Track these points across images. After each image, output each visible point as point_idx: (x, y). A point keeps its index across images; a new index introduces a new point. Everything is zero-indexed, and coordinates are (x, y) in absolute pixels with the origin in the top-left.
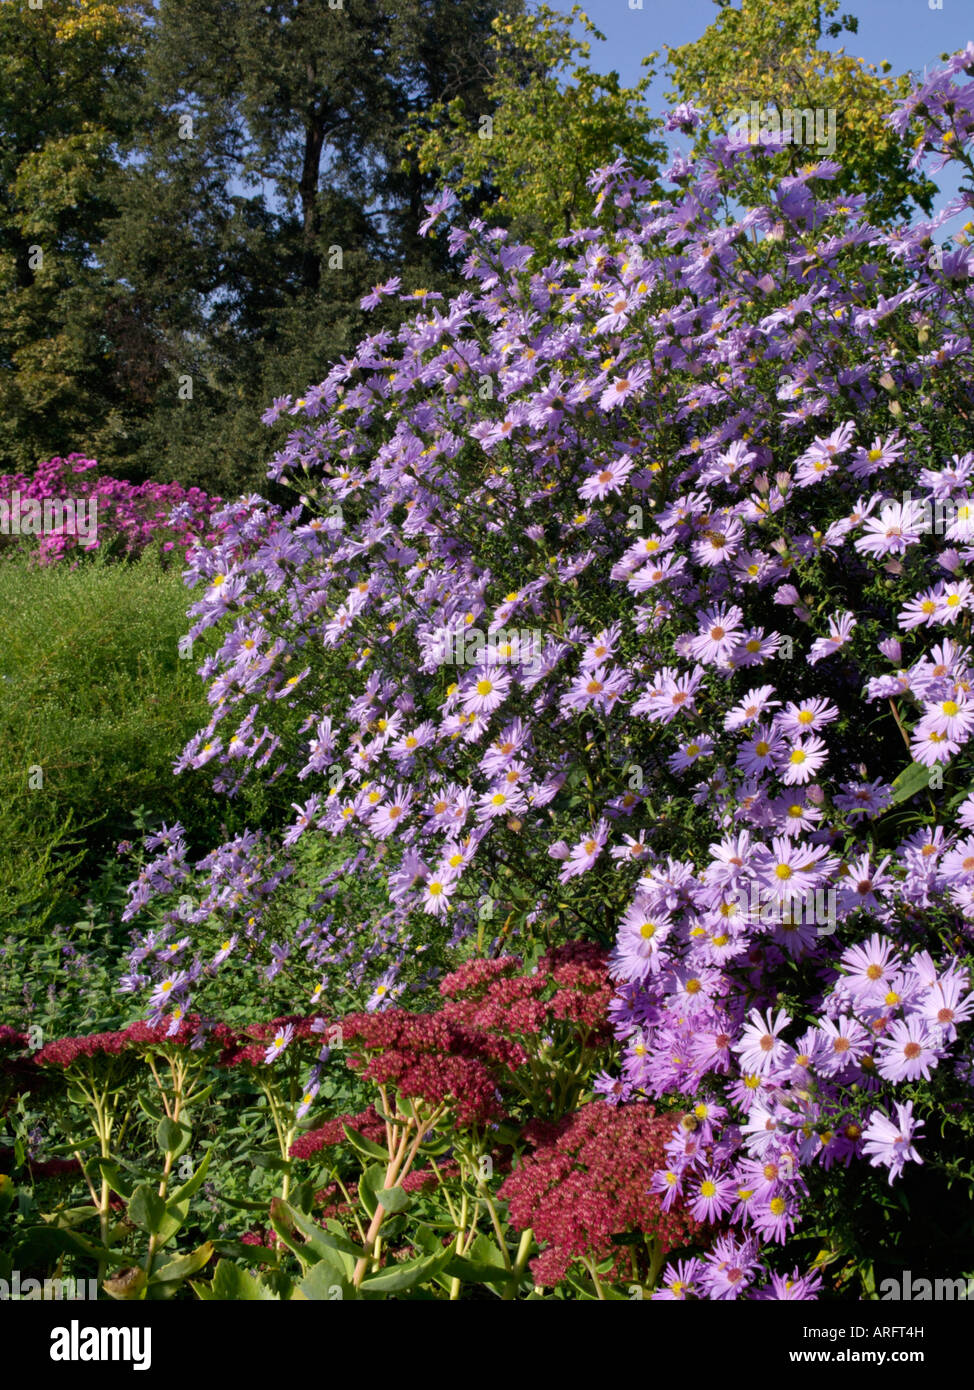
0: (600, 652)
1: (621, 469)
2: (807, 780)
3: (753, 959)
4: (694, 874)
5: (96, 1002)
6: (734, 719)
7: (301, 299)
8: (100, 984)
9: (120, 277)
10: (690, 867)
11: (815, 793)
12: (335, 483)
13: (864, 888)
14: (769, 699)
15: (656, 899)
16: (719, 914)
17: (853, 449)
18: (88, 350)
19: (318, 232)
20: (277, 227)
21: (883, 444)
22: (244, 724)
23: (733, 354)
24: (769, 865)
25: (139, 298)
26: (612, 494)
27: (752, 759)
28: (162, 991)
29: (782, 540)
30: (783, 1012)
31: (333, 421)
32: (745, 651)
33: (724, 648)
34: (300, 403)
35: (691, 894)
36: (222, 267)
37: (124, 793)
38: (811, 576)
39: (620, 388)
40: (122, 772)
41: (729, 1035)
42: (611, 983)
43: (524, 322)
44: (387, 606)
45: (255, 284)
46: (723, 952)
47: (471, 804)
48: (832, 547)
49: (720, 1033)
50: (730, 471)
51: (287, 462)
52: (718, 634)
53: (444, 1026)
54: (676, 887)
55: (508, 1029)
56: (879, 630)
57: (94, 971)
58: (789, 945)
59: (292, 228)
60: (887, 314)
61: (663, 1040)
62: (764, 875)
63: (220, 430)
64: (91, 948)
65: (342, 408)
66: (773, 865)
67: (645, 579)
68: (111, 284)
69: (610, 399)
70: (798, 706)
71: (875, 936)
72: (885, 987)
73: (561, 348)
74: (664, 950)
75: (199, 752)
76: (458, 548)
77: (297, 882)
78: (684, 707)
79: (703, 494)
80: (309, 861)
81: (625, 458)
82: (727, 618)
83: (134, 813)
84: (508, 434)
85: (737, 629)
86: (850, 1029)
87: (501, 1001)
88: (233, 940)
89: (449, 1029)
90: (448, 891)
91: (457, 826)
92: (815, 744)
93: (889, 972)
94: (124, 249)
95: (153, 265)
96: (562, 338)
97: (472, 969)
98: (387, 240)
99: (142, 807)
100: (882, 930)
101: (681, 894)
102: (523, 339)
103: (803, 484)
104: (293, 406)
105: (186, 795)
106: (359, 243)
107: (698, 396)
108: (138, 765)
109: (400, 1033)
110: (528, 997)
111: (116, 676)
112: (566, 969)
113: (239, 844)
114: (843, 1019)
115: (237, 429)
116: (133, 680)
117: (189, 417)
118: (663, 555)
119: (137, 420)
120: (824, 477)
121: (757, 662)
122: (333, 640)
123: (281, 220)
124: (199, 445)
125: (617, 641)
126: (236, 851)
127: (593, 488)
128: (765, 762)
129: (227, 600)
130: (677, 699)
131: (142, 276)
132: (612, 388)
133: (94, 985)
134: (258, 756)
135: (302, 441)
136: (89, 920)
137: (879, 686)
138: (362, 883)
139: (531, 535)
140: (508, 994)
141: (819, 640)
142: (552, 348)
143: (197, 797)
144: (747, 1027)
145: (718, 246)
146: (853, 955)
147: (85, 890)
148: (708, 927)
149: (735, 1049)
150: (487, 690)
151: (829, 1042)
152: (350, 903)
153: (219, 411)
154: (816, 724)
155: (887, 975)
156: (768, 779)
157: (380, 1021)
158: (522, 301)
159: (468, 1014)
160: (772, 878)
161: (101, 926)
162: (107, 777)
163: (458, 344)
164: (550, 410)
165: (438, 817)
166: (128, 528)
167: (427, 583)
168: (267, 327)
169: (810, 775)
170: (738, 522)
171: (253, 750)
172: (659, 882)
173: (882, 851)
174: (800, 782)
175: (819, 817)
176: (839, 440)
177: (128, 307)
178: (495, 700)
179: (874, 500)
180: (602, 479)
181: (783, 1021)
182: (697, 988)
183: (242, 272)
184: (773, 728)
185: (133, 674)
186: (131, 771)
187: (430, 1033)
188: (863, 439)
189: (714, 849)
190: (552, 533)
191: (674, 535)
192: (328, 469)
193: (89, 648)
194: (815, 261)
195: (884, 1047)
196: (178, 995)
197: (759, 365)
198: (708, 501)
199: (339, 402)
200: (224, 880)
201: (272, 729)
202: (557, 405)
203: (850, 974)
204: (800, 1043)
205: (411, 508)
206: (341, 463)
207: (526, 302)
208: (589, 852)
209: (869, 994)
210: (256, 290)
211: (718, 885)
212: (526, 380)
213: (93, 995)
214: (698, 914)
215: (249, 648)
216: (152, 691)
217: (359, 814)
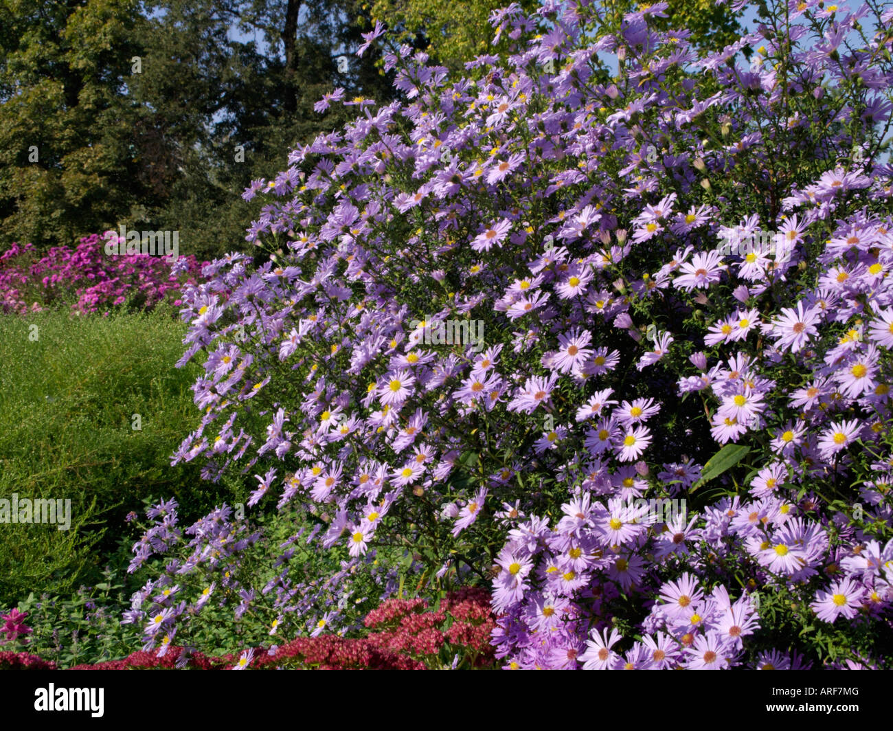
0: (485, 364)
1: (502, 229)
2: (636, 458)
3: (595, 593)
4: (550, 525)
5: (110, 644)
6: (583, 413)
7: (282, 119)
8: (114, 631)
9: (145, 101)
10: (546, 521)
11: (642, 468)
12: (297, 245)
13: (678, 538)
14: (610, 398)
15: (521, 545)
16: (568, 556)
17: (674, 214)
18: (120, 156)
19: (296, 69)
20: (264, 66)
21: (696, 212)
22: (225, 427)
23: (589, 146)
24: (604, 519)
25: (159, 118)
26: (495, 246)
27: (595, 444)
28: (155, 623)
29: (620, 280)
30: (615, 631)
31: (296, 199)
32: (594, 364)
33: (578, 361)
34: (271, 184)
35: (547, 541)
36: (223, 95)
37: (137, 486)
38: (641, 308)
39: (502, 168)
40: (136, 470)
41: (577, 649)
42: (493, 616)
43: (435, 120)
44: (329, 332)
45: (247, 107)
46: (570, 585)
47: (386, 475)
48: (660, 289)
49: (570, 648)
50: (581, 228)
51: (261, 229)
52: (573, 351)
53: (365, 647)
54: (536, 535)
55: (415, 651)
56: (692, 348)
57: (109, 621)
58: (622, 581)
59: (276, 66)
60: (699, 113)
61: (530, 657)
62: (601, 526)
63: (220, 217)
64: (108, 603)
65: (303, 189)
66: (607, 519)
67: (519, 309)
68: (139, 106)
69: (495, 175)
70: (631, 405)
71: (686, 574)
72: (692, 612)
73: (460, 140)
74: (527, 583)
75: (191, 448)
76: (386, 292)
77: (269, 555)
78: (542, 402)
79: (564, 248)
80: (278, 539)
81: (506, 220)
82: (580, 339)
83: (145, 501)
84: (419, 202)
85: (586, 347)
86: (666, 644)
87: (411, 630)
88: (213, 586)
89: (369, 649)
90: (367, 539)
91: (376, 492)
92: (643, 431)
93: (695, 601)
94: (148, 80)
95: (170, 93)
96: (462, 132)
97: (389, 607)
98: (348, 76)
99: (151, 497)
100: (691, 570)
101: (540, 541)
102: (434, 133)
103: (638, 242)
104: (266, 187)
105: (185, 488)
106: (327, 78)
107: (564, 178)
108: (149, 465)
109: (331, 652)
110: (431, 627)
111: (133, 397)
112: (461, 607)
113: (218, 514)
114: (660, 635)
115: (232, 216)
116: (147, 401)
117: (196, 207)
118: (534, 291)
119: (157, 209)
120: (654, 236)
121: (603, 372)
122: (286, 354)
123: (267, 61)
124: (204, 229)
125: (499, 356)
126: (216, 519)
127: (481, 242)
128: (605, 444)
129: (208, 323)
130: (538, 396)
131: (161, 100)
132: (497, 168)
133: (109, 632)
134: (235, 452)
135: (272, 213)
136: (107, 582)
137: (687, 384)
138: (319, 556)
139: (435, 277)
140: (416, 625)
141: (647, 354)
142: (454, 139)
143: (194, 490)
144: (589, 643)
145: (577, 63)
146: (668, 588)
147: (105, 560)
148: (559, 566)
149: (580, 659)
150: (397, 388)
151: (650, 654)
152: (308, 571)
153: (219, 203)
154: (643, 417)
155: (693, 603)
156: (609, 459)
157: (317, 643)
158: (433, 106)
159: (386, 641)
160: (607, 528)
161: (116, 587)
162: (125, 473)
163: (386, 139)
164: (450, 184)
165: (362, 486)
166: (148, 288)
167: (363, 319)
168: (256, 140)
169: (638, 454)
170: (589, 268)
171: (231, 447)
172: (523, 532)
173: (692, 512)
174: (631, 460)
175: (646, 487)
176: (664, 208)
177: (151, 124)
178: (403, 394)
179: (687, 250)
180: (489, 235)
181: (615, 637)
182: (551, 612)
183: (239, 98)
184: (612, 419)
185: (147, 395)
186: (143, 469)
187: (354, 652)
188: (682, 206)
189: (564, 507)
190: (453, 279)
191: (541, 277)
192: (291, 234)
193: (113, 376)
194: (648, 75)
195: (689, 654)
196: (166, 627)
197: (608, 154)
198: (567, 252)
199: (300, 185)
200: (205, 541)
201: (246, 431)
202: (455, 180)
203: (667, 602)
204: (628, 654)
205: (351, 261)
206: (301, 230)
207: (436, 106)
208: (472, 511)
209: (680, 617)
210: (248, 112)
211: (566, 533)
212: (433, 162)
213: (108, 638)
214: (553, 556)
215: (226, 362)
216: (161, 409)
217: (303, 484)
